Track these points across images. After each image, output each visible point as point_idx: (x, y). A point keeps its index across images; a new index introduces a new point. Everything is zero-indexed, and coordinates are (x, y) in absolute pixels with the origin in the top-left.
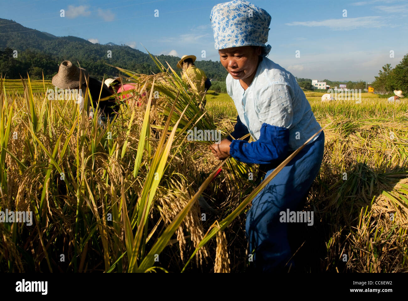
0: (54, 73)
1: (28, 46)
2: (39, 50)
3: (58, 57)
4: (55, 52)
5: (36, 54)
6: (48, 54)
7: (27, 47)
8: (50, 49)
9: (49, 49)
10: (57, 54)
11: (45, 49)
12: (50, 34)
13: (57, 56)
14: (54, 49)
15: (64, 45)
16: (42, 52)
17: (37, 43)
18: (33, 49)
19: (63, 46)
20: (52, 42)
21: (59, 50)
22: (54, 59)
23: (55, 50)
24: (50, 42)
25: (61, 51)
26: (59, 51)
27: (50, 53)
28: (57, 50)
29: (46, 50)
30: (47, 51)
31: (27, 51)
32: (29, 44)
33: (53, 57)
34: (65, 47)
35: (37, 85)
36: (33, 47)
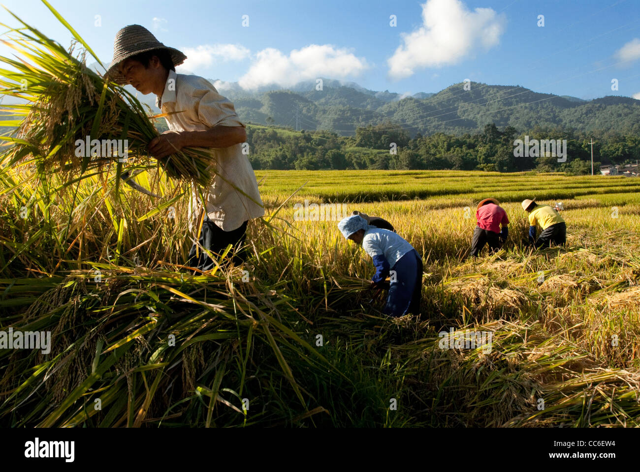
0: (575, 159)
1: (538, 121)
2: (555, 125)
3: (584, 134)
4: (581, 125)
5: (549, 131)
6: (569, 129)
7: (537, 123)
8: (573, 121)
9: (571, 121)
10: (583, 129)
11: (564, 122)
12: (573, 98)
13: (583, 132)
14: (578, 120)
15: (597, 112)
16: (559, 127)
17: (552, 114)
18: (546, 123)
19: (595, 114)
20: (576, 111)
21: (586, 121)
22: (578, 138)
23: (581, 122)
24: (573, 110)
25: (590, 123)
26: (588, 124)
27: (572, 128)
28: (584, 123)
29: (566, 123)
30: (567, 125)
31: (536, 128)
32: (540, 118)
33: (576, 134)
34: (597, 115)
35: (543, 181)
36: (547, 120)
